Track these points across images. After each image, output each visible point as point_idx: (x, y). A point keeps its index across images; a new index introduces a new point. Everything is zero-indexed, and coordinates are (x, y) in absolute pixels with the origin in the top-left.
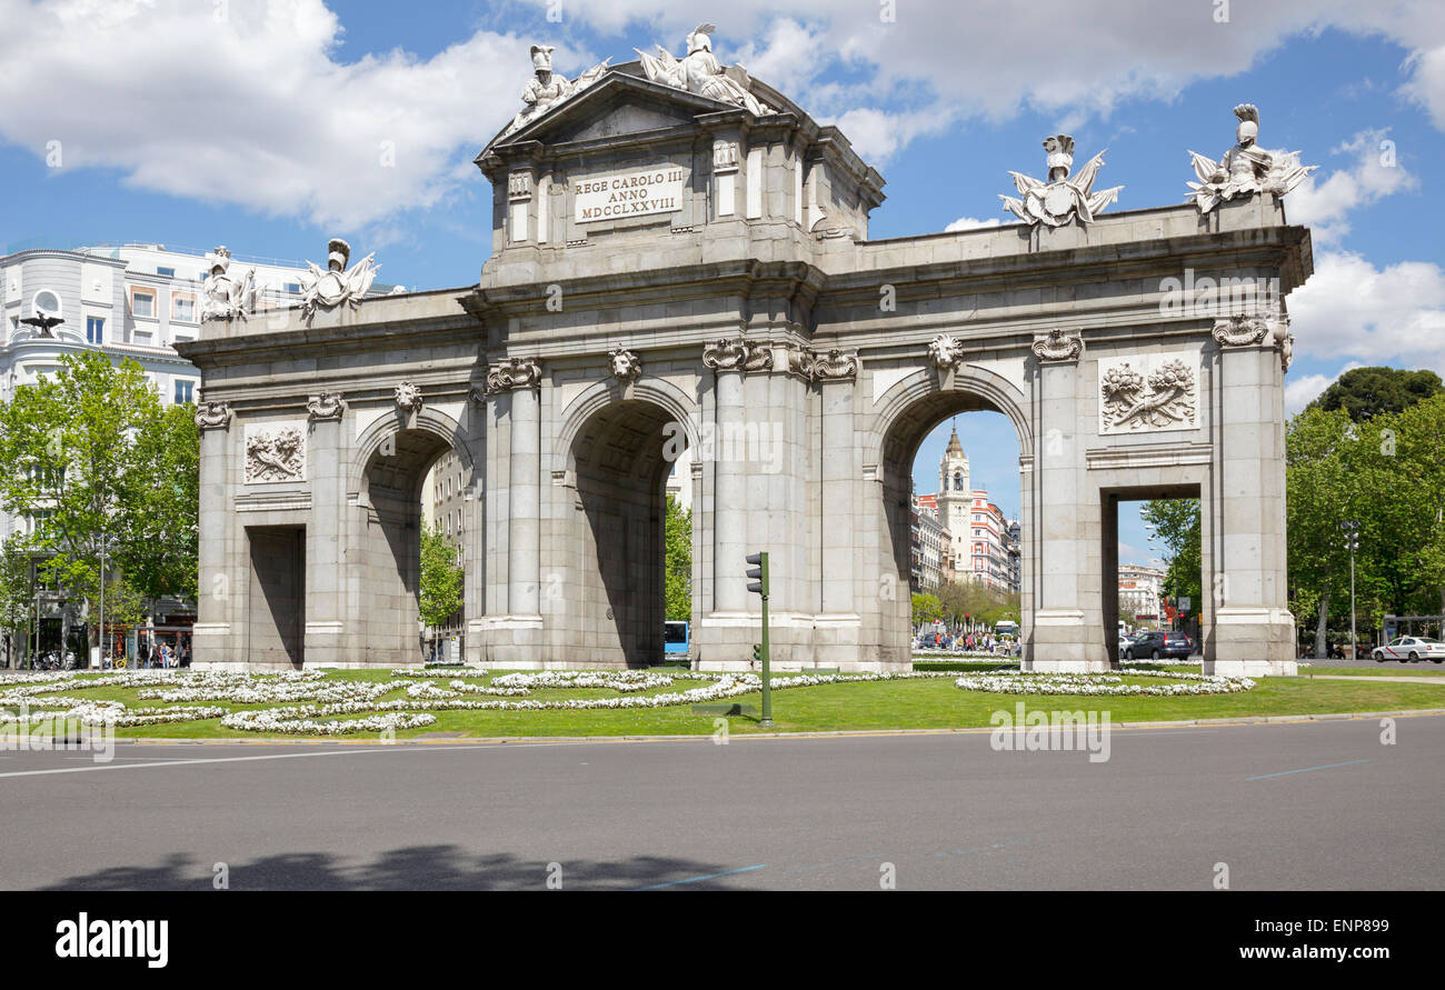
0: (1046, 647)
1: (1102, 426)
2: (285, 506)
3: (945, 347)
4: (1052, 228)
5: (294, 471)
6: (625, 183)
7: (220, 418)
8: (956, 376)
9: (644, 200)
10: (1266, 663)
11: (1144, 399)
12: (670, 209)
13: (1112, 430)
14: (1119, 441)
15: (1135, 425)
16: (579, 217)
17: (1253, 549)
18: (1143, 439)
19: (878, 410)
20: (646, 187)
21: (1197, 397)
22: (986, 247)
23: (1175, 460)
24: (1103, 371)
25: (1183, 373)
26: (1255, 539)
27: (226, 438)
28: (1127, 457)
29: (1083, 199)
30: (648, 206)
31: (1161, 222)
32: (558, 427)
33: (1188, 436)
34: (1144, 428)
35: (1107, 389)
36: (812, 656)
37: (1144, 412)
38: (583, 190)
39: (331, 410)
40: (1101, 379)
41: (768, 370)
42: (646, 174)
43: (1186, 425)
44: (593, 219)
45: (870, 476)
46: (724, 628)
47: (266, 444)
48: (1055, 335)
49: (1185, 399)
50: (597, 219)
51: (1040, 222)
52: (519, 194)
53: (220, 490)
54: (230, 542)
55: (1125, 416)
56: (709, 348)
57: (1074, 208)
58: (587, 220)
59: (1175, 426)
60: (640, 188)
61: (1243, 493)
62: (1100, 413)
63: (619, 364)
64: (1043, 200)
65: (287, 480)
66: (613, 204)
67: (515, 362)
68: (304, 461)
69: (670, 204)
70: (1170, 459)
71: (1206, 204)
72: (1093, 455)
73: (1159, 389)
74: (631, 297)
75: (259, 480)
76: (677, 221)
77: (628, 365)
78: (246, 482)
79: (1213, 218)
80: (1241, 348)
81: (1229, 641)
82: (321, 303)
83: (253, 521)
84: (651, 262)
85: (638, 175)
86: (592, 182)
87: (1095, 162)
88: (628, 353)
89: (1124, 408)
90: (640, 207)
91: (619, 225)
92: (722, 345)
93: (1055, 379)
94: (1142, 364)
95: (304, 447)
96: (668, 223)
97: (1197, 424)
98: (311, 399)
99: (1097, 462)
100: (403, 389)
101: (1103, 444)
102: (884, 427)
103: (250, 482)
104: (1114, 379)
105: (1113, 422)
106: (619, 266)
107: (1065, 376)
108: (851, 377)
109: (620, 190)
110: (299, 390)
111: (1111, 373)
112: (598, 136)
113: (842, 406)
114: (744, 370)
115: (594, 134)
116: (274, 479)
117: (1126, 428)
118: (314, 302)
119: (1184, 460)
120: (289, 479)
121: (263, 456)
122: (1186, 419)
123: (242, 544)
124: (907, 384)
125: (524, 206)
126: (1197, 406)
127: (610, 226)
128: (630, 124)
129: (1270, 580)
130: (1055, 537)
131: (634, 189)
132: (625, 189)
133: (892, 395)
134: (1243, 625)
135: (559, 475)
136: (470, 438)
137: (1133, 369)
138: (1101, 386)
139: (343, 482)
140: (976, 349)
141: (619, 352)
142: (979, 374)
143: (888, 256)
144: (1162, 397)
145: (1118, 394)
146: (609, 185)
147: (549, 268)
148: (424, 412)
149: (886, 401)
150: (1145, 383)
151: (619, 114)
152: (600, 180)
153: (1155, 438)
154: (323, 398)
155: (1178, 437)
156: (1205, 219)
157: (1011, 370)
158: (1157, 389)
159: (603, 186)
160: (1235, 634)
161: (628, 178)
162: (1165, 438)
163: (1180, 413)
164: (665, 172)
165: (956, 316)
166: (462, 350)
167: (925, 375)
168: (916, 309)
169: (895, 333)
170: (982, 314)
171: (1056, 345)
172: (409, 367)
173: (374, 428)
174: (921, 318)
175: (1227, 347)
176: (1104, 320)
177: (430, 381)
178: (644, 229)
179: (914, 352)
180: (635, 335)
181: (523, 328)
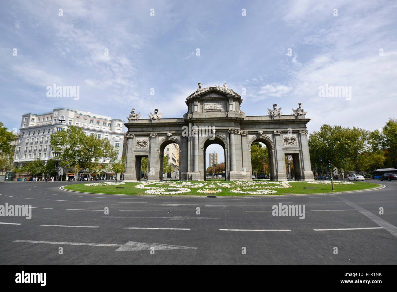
1: (284, 145)
2: (144, 152)
3: (261, 132)
4: (275, 116)
5: (146, 146)
7: (132, 137)
8: (262, 136)
11: (290, 141)
14: (287, 147)
16: (205, 109)
18: (290, 147)
19: (250, 141)
21: (297, 141)
23: (295, 150)
24: (284, 137)
25: (295, 138)
27: (132, 140)
28: (288, 149)
30: (217, 108)
31: (289, 117)
33: (296, 147)
34: (290, 145)
35: (285, 139)
37: (290, 143)
39: (154, 136)
41: (237, 134)
42: (216, 103)
43: (296, 145)
44: (208, 109)
45: (250, 151)
47: (141, 141)
48: (277, 131)
49: (295, 141)
51: (273, 115)
52: (196, 104)
53: (131, 149)
54: (132, 158)
56: (229, 130)
59: (294, 145)
60: (215, 105)
61: (305, 155)
62: (284, 143)
64: (274, 113)
66: (211, 107)
68: (148, 145)
69: (220, 108)
71: (296, 115)
72: (283, 149)
75: (139, 147)
78: (136, 148)
80: (303, 135)
82: (153, 119)
83: (137, 155)
84: (218, 116)
86: (207, 104)
89: (287, 142)
90: (215, 108)
91: (212, 110)
92: (231, 129)
93: (277, 138)
95: (148, 142)
96: (220, 111)
97: (298, 145)
98: (150, 134)
100: (169, 133)
101: (285, 147)
102: (251, 143)
105: (286, 144)
106: (213, 116)
107: (279, 137)
108: (246, 136)
110: (148, 133)
112: (209, 97)
113: (245, 140)
114: (234, 133)
115: (208, 97)
116: (142, 147)
117: (288, 145)
118: (152, 118)
119: (296, 150)
120: (145, 148)
121: (140, 143)
123: (134, 159)
124: (254, 137)
125: (197, 106)
127: (211, 110)
128: (214, 96)
130: (279, 161)
132: (213, 105)
135: (202, 148)
137: (288, 137)
138: (283, 139)
139: (156, 148)
140: (265, 133)
142: (265, 136)
144: (292, 141)
145: (286, 140)
147: (201, 116)
148: (172, 137)
149: (251, 139)
150: (290, 139)
151: (212, 94)
152: (209, 103)
153: (292, 147)
154: (153, 134)
155: (295, 147)
156: (296, 117)
157: (270, 136)
158: (292, 140)
159: (209, 105)
160: (307, 175)
161: (214, 103)
162: (293, 147)
163: (295, 143)
164: (220, 103)
165: (262, 128)
166: (180, 128)
167: (257, 136)
168: (256, 126)
169: (253, 130)
170: (266, 128)
171: (277, 133)
172: (170, 130)
173: (162, 140)
174: (257, 128)
175: (301, 134)
176: (284, 130)
177: (174, 133)
178: (216, 111)
179: (256, 133)
180: (217, 127)
181: (197, 125)
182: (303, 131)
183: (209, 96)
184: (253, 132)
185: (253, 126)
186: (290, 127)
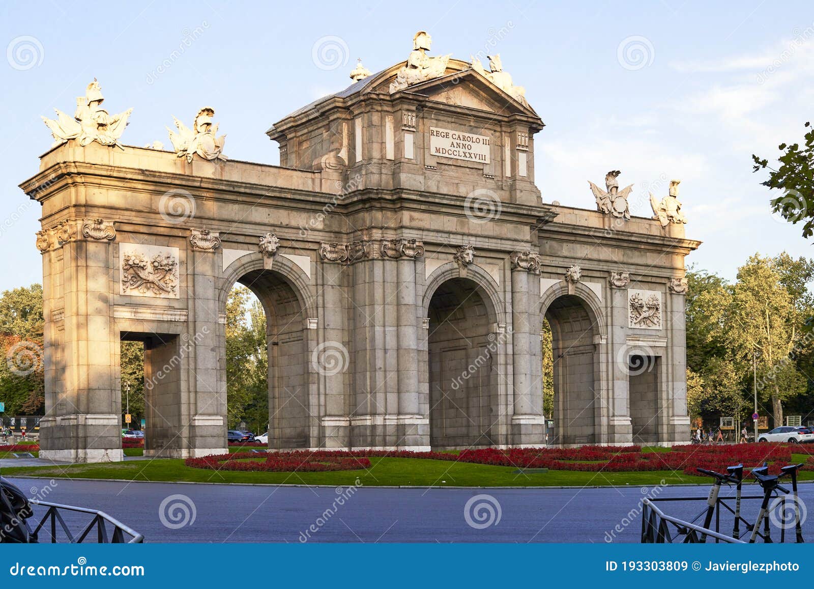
0: (619, 435)
1: (630, 324)
2: (161, 318)
5: (169, 289)
6: (459, 137)
7: (104, 234)
9: (470, 151)
11: (645, 312)
12: (483, 162)
13: (633, 326)
14: (636, 331)
15: (641, 325)
16: (433, 152)
17: (683, 389)
18: (643, 332)
19: (543, 301)
20: (470, 143)
21: (660, 314)
22: (586, 220)
23: (655, 344)
24: (631, 296)
25: (656, 302)
27: (106, 252)
28: (638, 341)
30: (473, 155)
31: (647, 226)
33: (659, 333)
34: (644, 327)
35: (632, 305)
37: (645, 319)
38: (435, 133)
39: (210, 244)
40: (629, 300)
42: (471, 135)
43: (657, 328)
44: (441, 155)
47: (143, 263)
48: (620, 274)
49: (658, 314)
50: (444, 155)
51: (611, 212)
52: (409, 126)
53: (105, 298)
55: (638, 319)
56: (517, 254)
57: (625, 211)
58: (438, 154)
59: (654, 327)
60: (467, 143)
62: (629, 317)
64: (612, 202)
65: (161, 296)
66: (453, 149)
68: (177, 283)
69: (484, 159)
70: (653, 343)
71: (664, 222)
72: (628, 337)
73: (649, 308)
75: (136, 293)
76: (487, 170)
78: (122, 293)
79: (667, 228)
80: (678, 294)
83: (129, 328)
85: (467, 135)
86: (441, 130)
89: (638, 316)
90: (468, 155)
91: (456, 163)
93: (618, 296)
94: (643, 295)
95: (176, 271)
96: (481, 170)
97: (661, 328)
98: (193, 233)
99: (629, 341)
100: (268, 237)
101: (630, 332)
103: (126, 294)
104: (635, 300)
105: (634, 322)
107: (620, 296)
109: (456, 141)
111: (634, 297)
112: (445, 101)
115: (441, 98)
116: (150, 293)
117: (638, 326)
118: (195, 153)
119: (657, 344)
120: (164, 295)
121: (141, 273)
122: (658, 324)
124: (555, 288)
125: (411, 136)
126: (661, 318)
127: (451, 162)
128: (462, 99)
130: (619, 379)
131: (464, 143)
132: (459, 141)
133: (549, 292)
134: (683, 425)
137: (641, 297)
138: (629, 304)
139: (216, 304)
140: (588, 274)
141: (468, 247)
142: (585, 288)
144: (651, 313)
145: (637, 308)
146: (450, 135)
148: (278, 258)
149: (546, 297)
150: (645, 304)
152: (445, 131)
153: (647, 333)
154: (203, 232)
155: (655, 333)
156: (664, 228)
157: (596, 288)
159: (447, 135)
161: (461, 134)
162: (650, 333)
163: (655, 320)
164: (481, 137)
165: (579, 255)
166: (312, 217)
167: (562, 285)
168: (562, 247)
169: (554, 259)
170: (589, 256)
171: (619, 280)
172: (272, 222)
173: (238, 264)
174: (565, 252)
175: (674, 292)
176: (634, 270)
177: (287, 236)
178: (468, 170)
179: (560, 271)
180: (478, 239)
181: (412, 219)
182: (678, 280)
183: (448, 98)
184: (554, 270)
185: (554, 244)
186: (650, 262)
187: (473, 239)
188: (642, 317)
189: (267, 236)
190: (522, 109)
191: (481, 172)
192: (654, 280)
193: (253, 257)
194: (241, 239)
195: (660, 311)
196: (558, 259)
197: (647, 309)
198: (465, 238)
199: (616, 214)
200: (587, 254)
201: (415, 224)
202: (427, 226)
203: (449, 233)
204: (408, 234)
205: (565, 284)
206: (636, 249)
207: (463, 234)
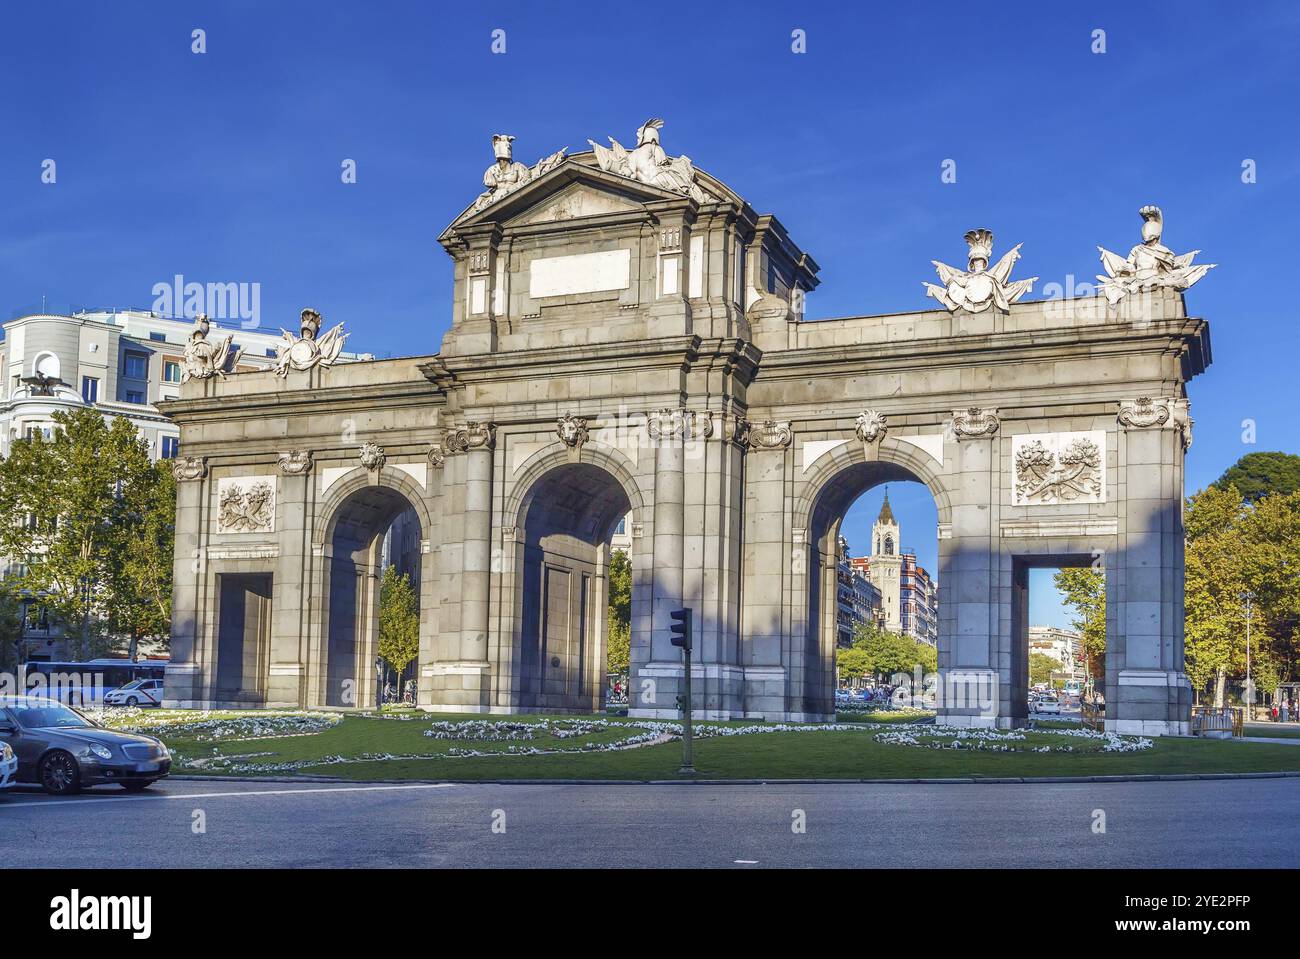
1: (1015, 498)
2: (254, 555)
3: (870, 421)
4: (972, 312)
5: (262, 523)
7: (196, 472)
8: (880, 448)
10: (1163, 723)
11: (1056, 472)
12: (620, 288)
13: (1024, 501)
14: (1031, 512)
15: (1046, 498)
16: (534, 293)
17: (1153, 616)
18: (1053, 511)
19: (807, 478)
21: (1102, 473)
22: (910, 330)
23: (1083, 532)
24: (1016, 448)
25: (1090, 451)
26: (1156, 608)
28: (1038, 528)
29: (1000, 287)
32: (509, 488)
33: (1094, 510)
34: (1054, 501)
35: (1020, 463)
36: (741, 706)
37: (1055, 487)
39: (300, 466)
40: (1014, 454)
43: (1093, 499)
44: (547, 294)
45: (799, 540)
46: (659, 677)
47: (237, 498)
48: (973, 412)
49: (1091, 474)
50: (550, 294)
51: (960, 308)
52: (478, 270)
53: (194, 539)
54: (201, 589)
55: (1037, 489)
57: (991, 296)
58: (540, 295)
59: (1083, 499)
61: (1144, 563)
62: (1014, 486)
63: (567, 430)
64: (964, 287)
65: (256, 531)
67: (472, 425)
68: (272, 514)
69: (617, 283)
70: (1077, 530)
72: (1007, 526)
73: (1067, 465)
74: (579, 368)
75: (231, 530)
76: (625, 299)
77: (575, 431)
78: (218, 532)
80: (1145, 428)
81: (1129, 702)
82: (293, 368)
83: (224, 568)
84: (601, 336)
87: (1012, 255)
88: (576, 420)
89: (1037, 482)
91: (570, 301)
94: (1052, 442)
95: (273, 500)
96: (617, 300)
97: (1103, 498)
98: (282, 456)
99: (1010, 531)
100: (366, 448)
101: (1017, 514)
102: (814, 493)
103: (223, 532)
104: (1027, 455)
105: (1025, 495)
106: (568, 339)
107: (981, 451)
108: (784, 448)
110: (270, 446)
111: (1024, 449)
112: (553, 218)
113: (774, 473)
116: (245, 529)
117: (1037, 501)
118: (287, 365)
119: (1090, 532)
120: (257, 528)
121: (236, 508)
122: (1094, 493)
123: (213, 590)
124: (835, 455)
125: (483, 281)
126: (1103, 481)
127: (562, 301)
128: (582, 208)
129: (1168, 645)
133: (821, 464)
134: (1142, 687)
136: (429, 494)
137: (1045, 446)
138: (1015, 461)
139: (308, 534)
140: (898, 423)
141: (568, 417)
142: (902, 447)
143: (819, 336)
144: (1069, 474)
145: (1033, 465)
147: (504, 339)
148: (386, 469)
149: (815, 470)
150: (1056, 458)
151: (573, 200)
153: (1063, 511)
154: (292, 455)
155: (1085, 510)
158: (1069, 463)
160: (1135, 695)
162: (1071, 511)
163: (1086, 486)
164: (617, 253)
165: (881, 392)
166: (423, 414)
167: (852, 447)
168: (844, 385)
169: (824, 407)
170: (905, 391)
171: (973, 422)
172: (373, 428)
173: (339, 484)
174: (849, 394)
175: (1133, 427)
176: (1018, 400)
177: (392, 442)
178: (594, 305)
179: (841, 424)
180: (583, 403)
181: (479, 394)
182: (1143, 401)
184: (828, 425)
185: (826, 382)
186: (1061, 379)
187: (576, 404)
188: (1046, 482)
189: (365, 446)
190: (658, 193)
191: (616, 303)
192: (1080, 409)
193: (358, 473)
194: (341, 453)
195: (1103, 466)
196: (831, 406)
197: (1063, 467)
198: (561, 405)
199: (968, 307)
200: (900, 388)
201: (484, 400)
202: (502, 400)
203: (535, 403)
204: (472, 415)
205: (857, 444)
206: (1022, 360)
207: (557, 401)
